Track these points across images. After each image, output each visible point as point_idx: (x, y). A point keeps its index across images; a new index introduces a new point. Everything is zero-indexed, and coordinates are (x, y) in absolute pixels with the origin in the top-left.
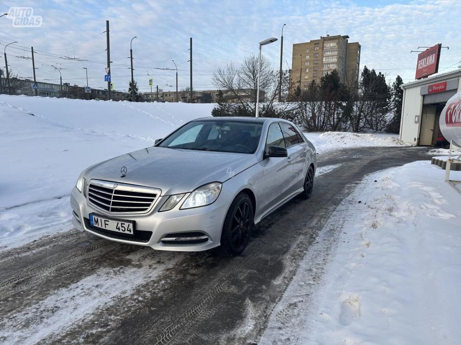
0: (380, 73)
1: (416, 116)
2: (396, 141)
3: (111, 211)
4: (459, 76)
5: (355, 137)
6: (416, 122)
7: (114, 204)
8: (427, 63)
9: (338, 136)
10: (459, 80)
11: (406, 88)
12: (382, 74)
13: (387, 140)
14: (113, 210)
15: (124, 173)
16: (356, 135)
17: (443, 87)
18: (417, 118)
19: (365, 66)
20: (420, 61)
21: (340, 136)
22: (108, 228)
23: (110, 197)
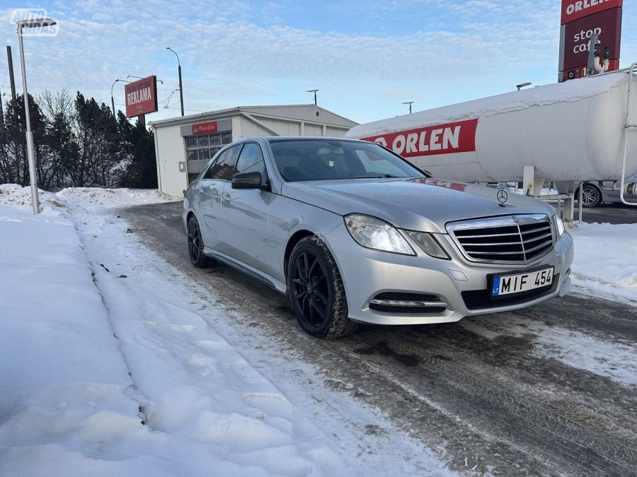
0: (103, 104)
1: (180, 163)
2: (163, 196)
3: (527, 259)
4: (231, 116)
5: (111, 194)
6: (181, 170)
7: (527, 246)
8: (141, 98)
9: (85, 195)
10: (231, 120)
11: (156, 126)
12: (106, 105)
13: (151, 196)
14: (529, 256)
15: (502, 200)
16: (110, 191)
17: (213, 128)
18: (182, 165)
19: (78, 93)
20: (129, 95)
21: (88, 194)
22: (526, 288)
23: (517, 238)
